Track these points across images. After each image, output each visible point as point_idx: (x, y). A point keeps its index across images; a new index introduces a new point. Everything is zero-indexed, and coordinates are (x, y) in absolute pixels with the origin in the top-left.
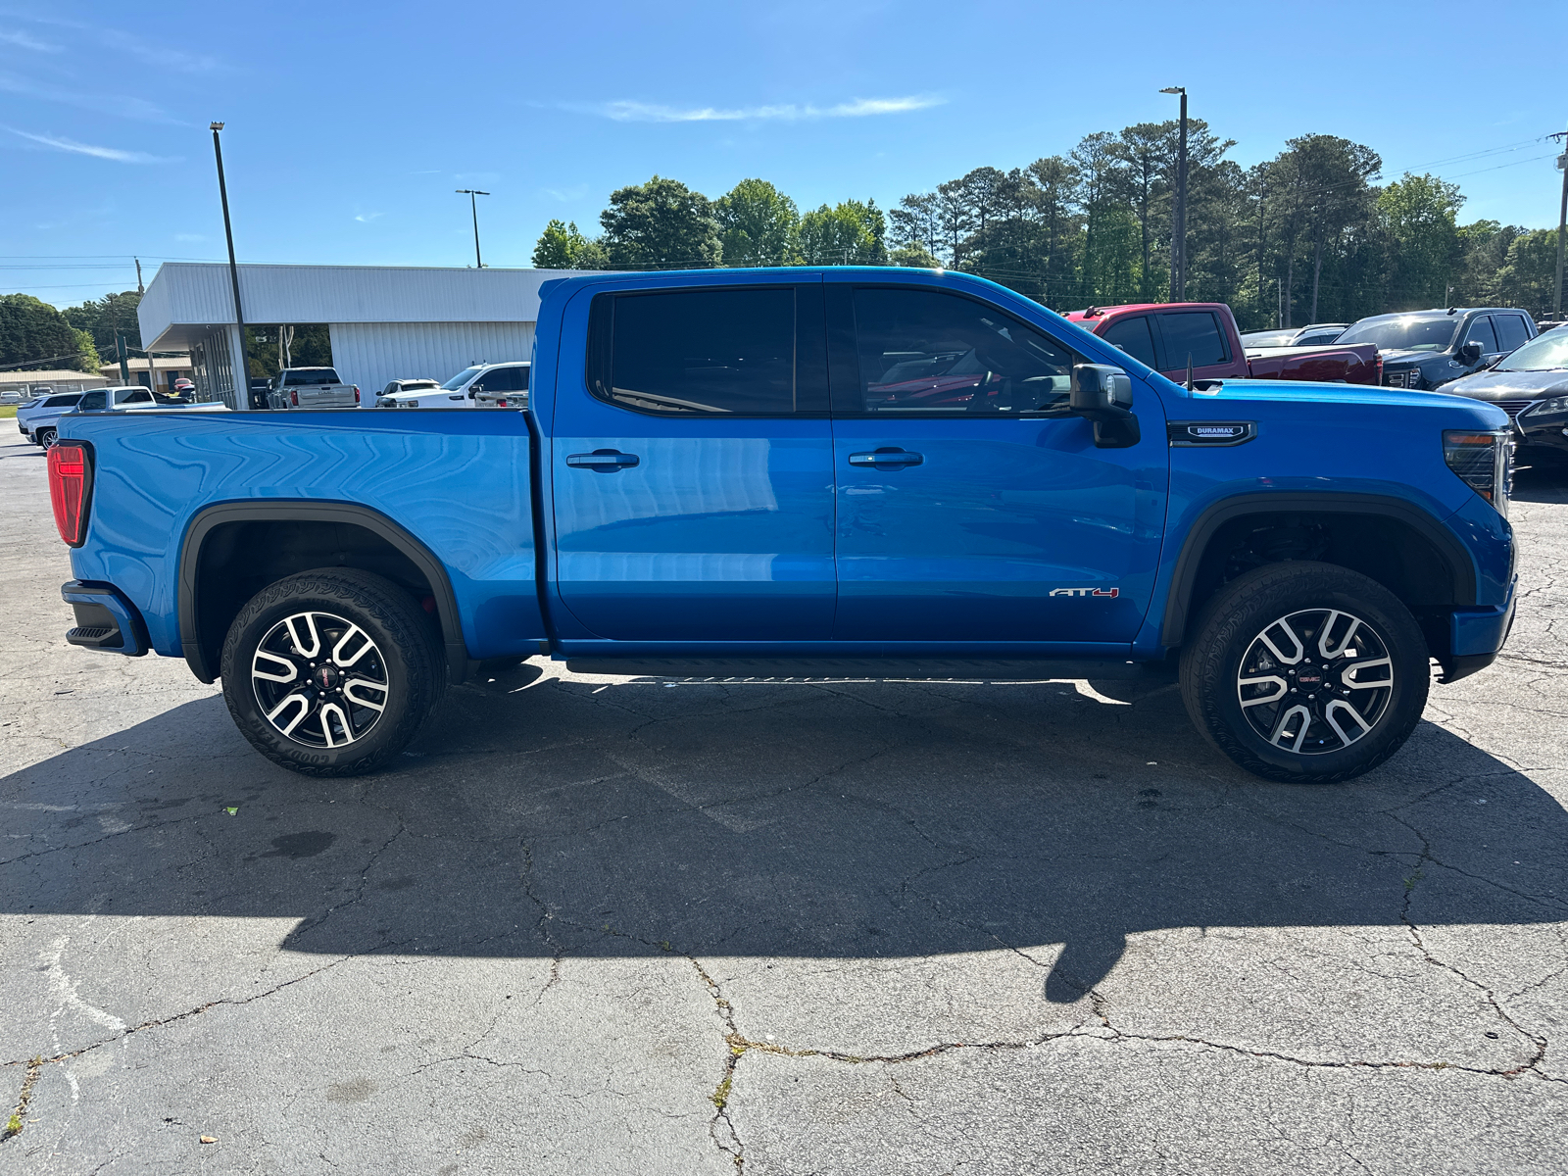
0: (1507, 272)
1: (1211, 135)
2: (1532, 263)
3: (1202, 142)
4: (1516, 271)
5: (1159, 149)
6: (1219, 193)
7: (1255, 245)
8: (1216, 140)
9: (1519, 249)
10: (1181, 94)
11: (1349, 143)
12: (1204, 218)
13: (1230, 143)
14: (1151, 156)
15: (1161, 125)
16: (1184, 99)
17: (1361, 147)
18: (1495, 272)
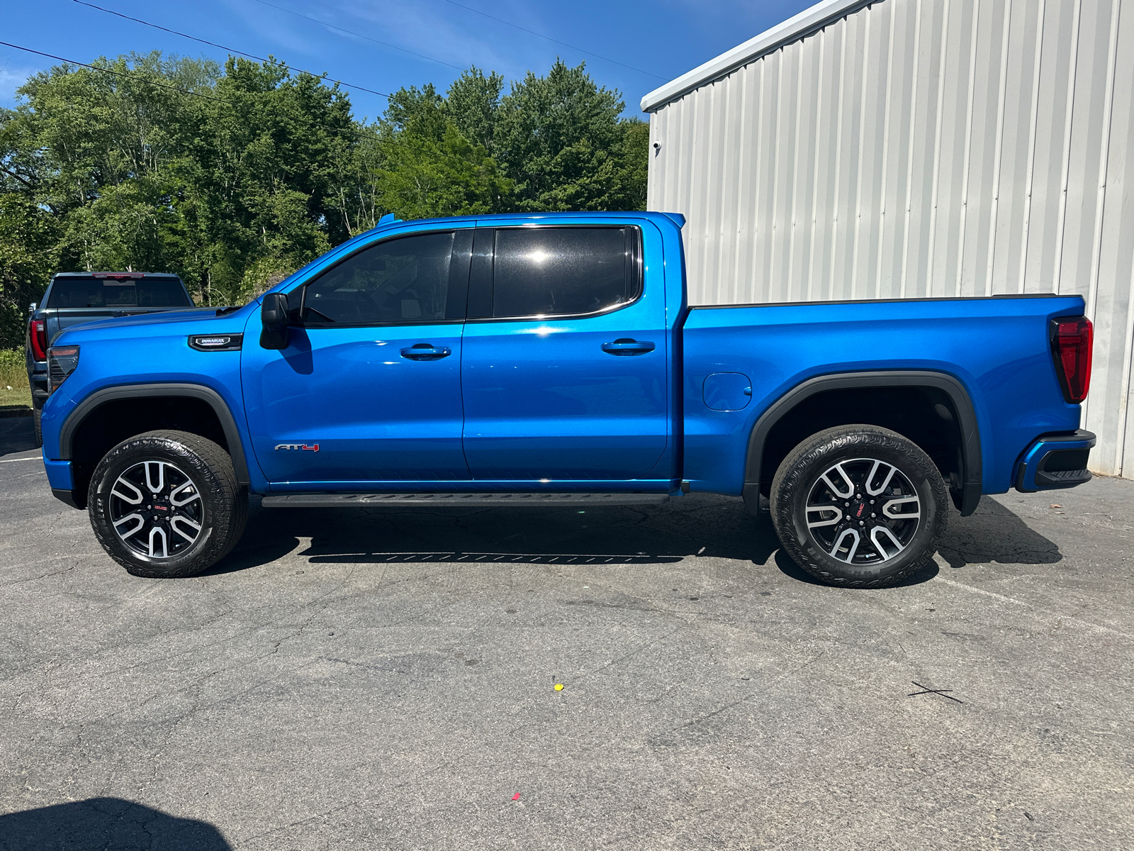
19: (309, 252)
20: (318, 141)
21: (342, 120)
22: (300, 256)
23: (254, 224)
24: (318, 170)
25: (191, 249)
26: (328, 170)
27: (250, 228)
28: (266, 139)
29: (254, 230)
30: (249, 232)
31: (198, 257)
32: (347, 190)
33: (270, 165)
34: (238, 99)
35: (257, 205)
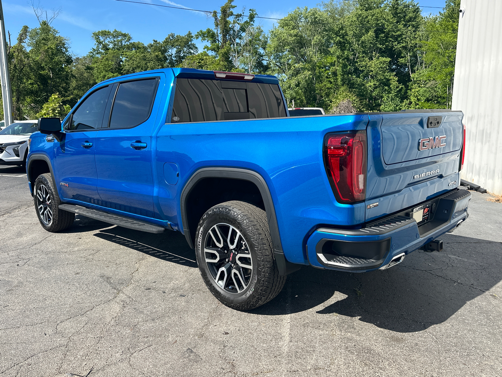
19: (386, 88)
20: (398, 30)
21: (413, 18)
22: (382, 90)
23: (362, 75)
24: (397, 45)
25: (334, 90)
26: (402, 45)
27: (359, 77)
28: (371, 33)
29: (361, 79)
30: (359, 80)
31: (337, 93)
32: (411, 54)
33: (372, 46)
34: (360, 15)
35: (364, 66)
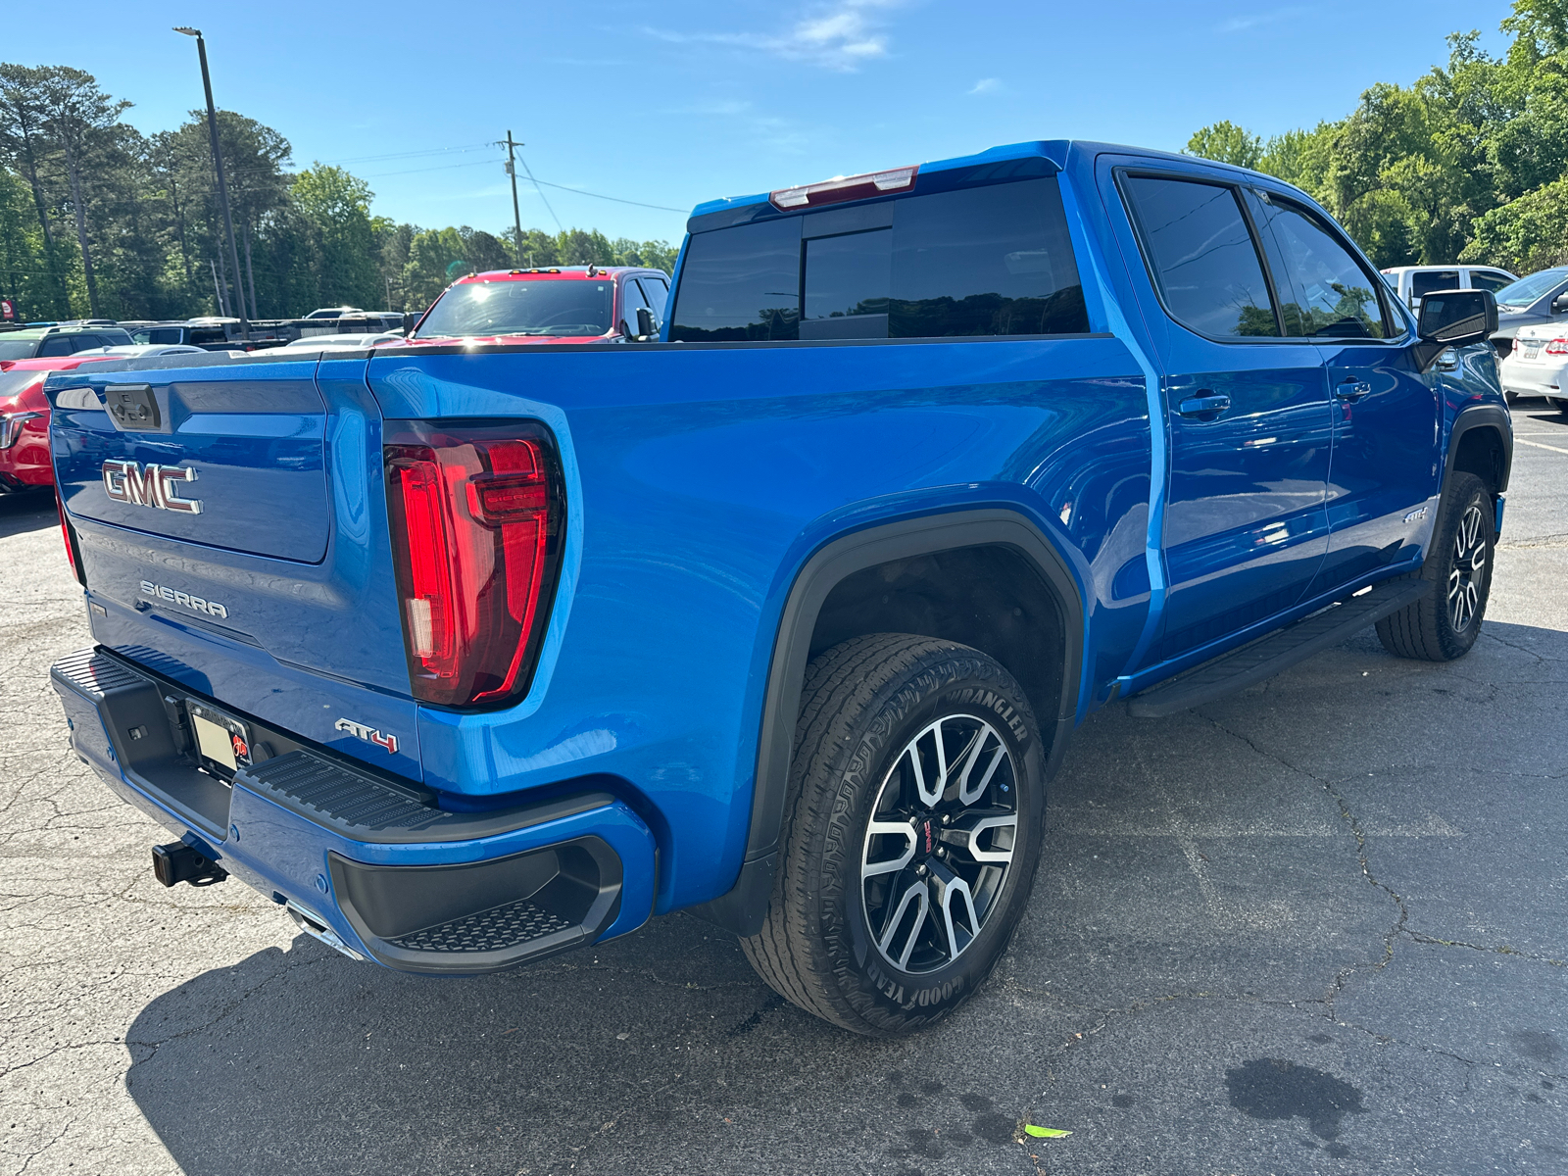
0: (413, 267)
1: (102, 91)
2: (431, 260)
3: (91, 98)
4: (421, 267)
5: (37, 98)
6: (119, 159)
7: (172, 223)
8: (108, 97)
9: (420, 246)
10: (197, 37)
11: (255, 123)
12: (112, 188)
13: (125, 104)
14: (28, 105)
15: (35, 69)
16: (200, 42)
17: (268, 129)
18: (402, 267)
